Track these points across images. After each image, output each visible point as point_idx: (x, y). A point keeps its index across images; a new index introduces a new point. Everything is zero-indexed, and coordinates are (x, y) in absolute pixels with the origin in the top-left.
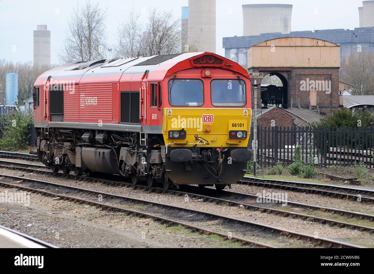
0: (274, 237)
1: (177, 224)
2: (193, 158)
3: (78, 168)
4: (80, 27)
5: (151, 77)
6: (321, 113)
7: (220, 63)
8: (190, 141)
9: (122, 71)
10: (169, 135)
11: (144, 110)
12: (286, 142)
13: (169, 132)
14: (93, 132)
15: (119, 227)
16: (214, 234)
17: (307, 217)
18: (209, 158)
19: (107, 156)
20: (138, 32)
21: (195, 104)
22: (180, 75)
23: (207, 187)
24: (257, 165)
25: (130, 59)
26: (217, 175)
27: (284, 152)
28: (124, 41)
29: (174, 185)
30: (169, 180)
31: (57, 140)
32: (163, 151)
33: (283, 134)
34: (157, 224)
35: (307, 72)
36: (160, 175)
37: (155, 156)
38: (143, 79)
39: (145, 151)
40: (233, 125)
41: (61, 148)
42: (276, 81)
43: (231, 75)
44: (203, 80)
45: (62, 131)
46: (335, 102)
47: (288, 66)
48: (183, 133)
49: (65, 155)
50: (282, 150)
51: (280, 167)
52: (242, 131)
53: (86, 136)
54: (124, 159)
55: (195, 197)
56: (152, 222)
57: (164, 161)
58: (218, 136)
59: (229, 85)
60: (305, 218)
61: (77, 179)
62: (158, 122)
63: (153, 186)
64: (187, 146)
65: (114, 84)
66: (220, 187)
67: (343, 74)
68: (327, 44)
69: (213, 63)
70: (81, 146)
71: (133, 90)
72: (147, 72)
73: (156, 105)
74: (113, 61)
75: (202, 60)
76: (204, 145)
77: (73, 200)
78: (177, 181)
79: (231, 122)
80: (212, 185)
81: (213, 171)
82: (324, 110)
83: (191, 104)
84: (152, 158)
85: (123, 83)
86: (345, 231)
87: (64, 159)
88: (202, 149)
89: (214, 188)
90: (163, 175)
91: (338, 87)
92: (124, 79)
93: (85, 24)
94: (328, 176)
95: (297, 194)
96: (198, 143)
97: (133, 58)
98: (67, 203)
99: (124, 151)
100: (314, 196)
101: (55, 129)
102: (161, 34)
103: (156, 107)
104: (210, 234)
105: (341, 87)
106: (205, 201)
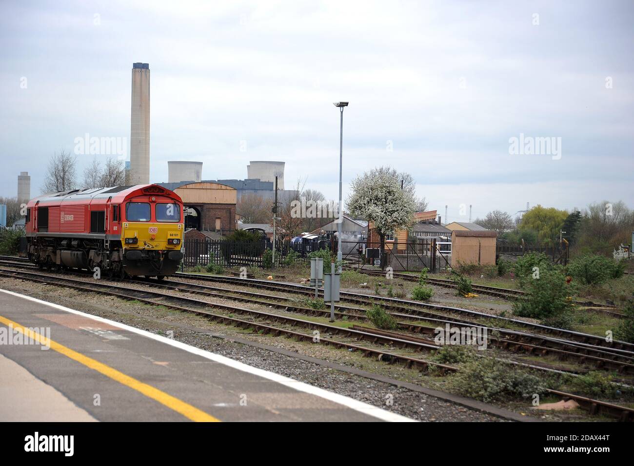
0: (202, 308)
1: (134, 299)
2: (143, 257)
3: (58, 265)
4: (57, 168)
5: (113, 201)
6: (223, 235)
7: (162, 193)
8: (141, 245)
9: (92, 197)
10: (126, 241)
11: (108, 224)
12: (201, 252)
13: (126, 239)
14: (70, 239)
15: (92, 301)
16: (161, 305)
17: (223, 296)
18: (153, 258)
19: (80, 257)
20: (99, 175)
21: (145, 220)
22: (134, 200)
23: (151, 278)
24: (184, 266)
25: (97, 189)
26: (159, 269)
27: (200, 259)
28: (88, 180)
29: (128, 276)
30: (125, 272)
31: (42, 245)
32: (121, 252)
33: (201, 244)
34: (119, 299)
35: (214, 206)
36: (119, 269)
37: (115, 256)
38: (107, 202)
39: (108, 252)
40: (171, 235)
41: (45, 251)
42: (193, 213)
43: (170, 200)
44: (150, 203)
45: (47, 239)
46: (233, 227)
47: (201, 202)
48: (135, 240)
49: (48, 256)
50: (198, 258)
51: (200, 267)
52: (177, 239)
53: (64, 242)
54: (92, 258)
55: (143, 284)
56: (116, 298)
57: (122, 259)
58: (160, 243)
59: (168, 208)
60: (222, 297)
61: (57, 273)
62: (118, 232)
63: (113, 277)
64: (138, 249)
65: (86, 206)
66: (160, 277)
67: (238, 209)
68: (228, 188)
69: (158, 192)
70: (61, 250)
71: (100, 210)
72: (110, 198)
73: (117, 220)
74: (85, 190)
75: (150, 190)
76: (150, 248)
77: (57, 285)
78: (130, 273)
79: (169, 233)
80: (155, 276)
81: (156, 267)
82: (225, 233)
83: (141, 220)
84: (113, 257)
85: (92, 205)
86: (249, 304)
87: (48, 258)
88: (149, 251)
89: (156, 278)
90: (121, 269)
91: (235, 217)
92: (93, 202)
93: (61, 168)
94: (232, 273)
95: (214, 283)
96: (146, 247)
97: (100, 189)
98: (52, 287)
99: (92, 253)
100: (225, 284)
101: (41, 237)
102: (115, 176)
103: (117, 222)
104: (158, 305)
105: (237, 217)
106: (150, 287)
